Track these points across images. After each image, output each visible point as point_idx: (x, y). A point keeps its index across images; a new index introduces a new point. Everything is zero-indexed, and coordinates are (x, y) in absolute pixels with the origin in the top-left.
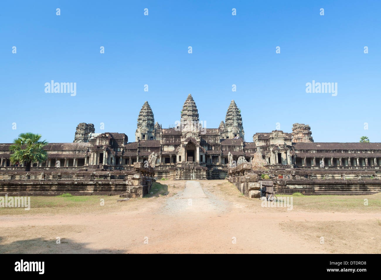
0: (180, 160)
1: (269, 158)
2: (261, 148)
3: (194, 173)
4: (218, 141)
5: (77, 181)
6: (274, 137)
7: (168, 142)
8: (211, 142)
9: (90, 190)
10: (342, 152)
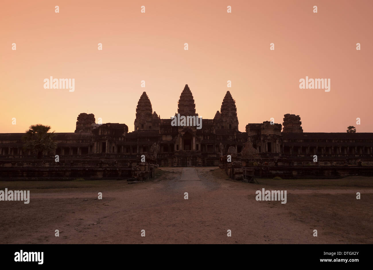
0: (178, 149)
1: (260, 147)
2: (252, 138)
3: (190, 160)
4: (212, 131)
5: (87, 168)
6: (265, 128)
7: (166, 132)
8: (206, 132)
9: (100, 175)
10: (327, 142)
